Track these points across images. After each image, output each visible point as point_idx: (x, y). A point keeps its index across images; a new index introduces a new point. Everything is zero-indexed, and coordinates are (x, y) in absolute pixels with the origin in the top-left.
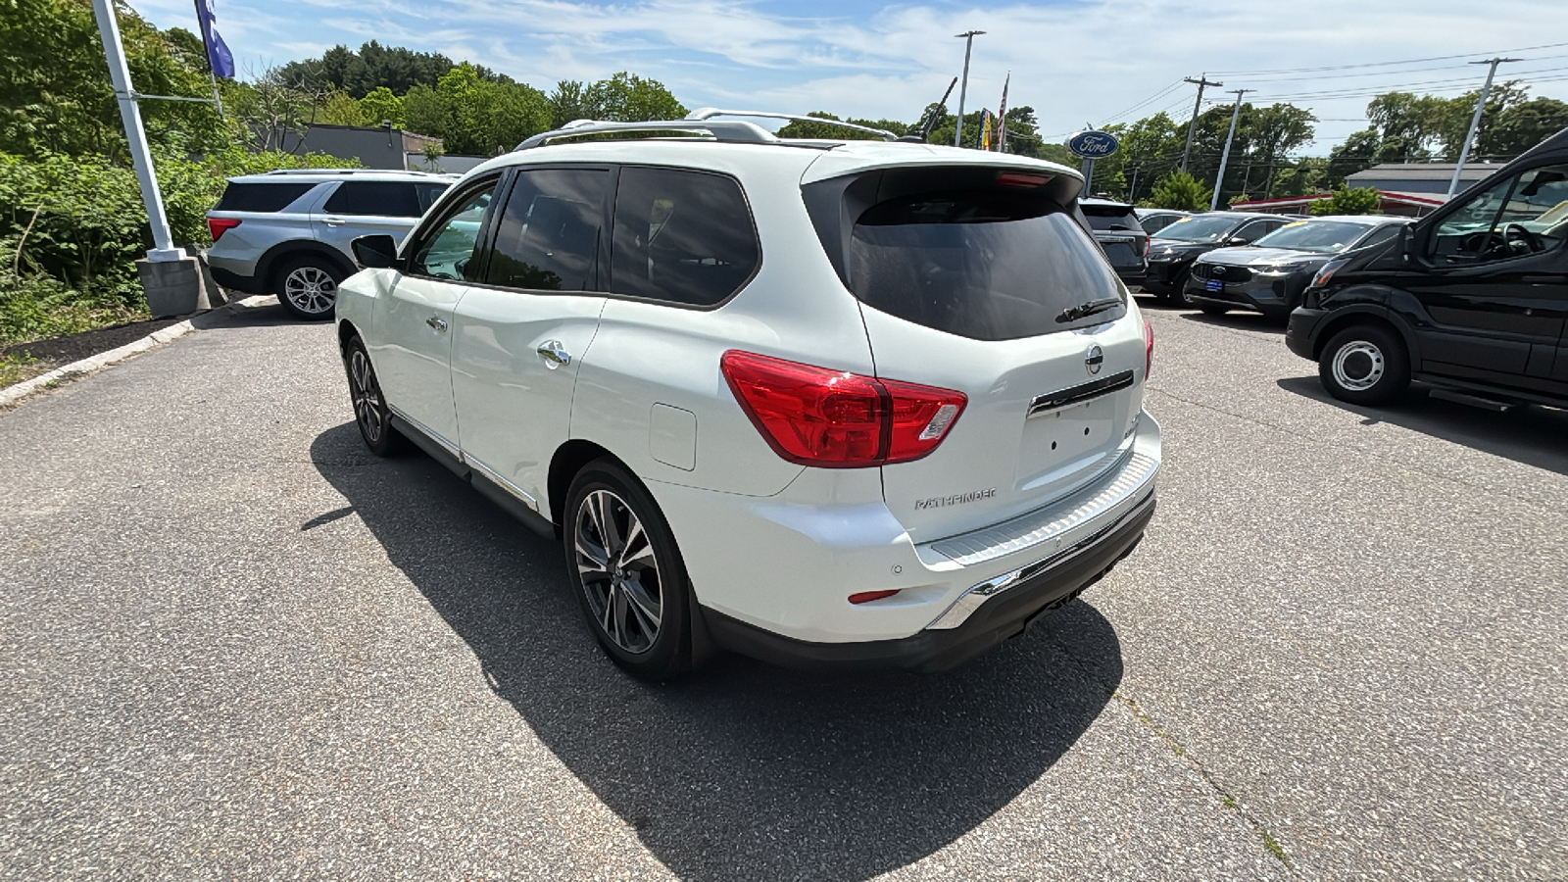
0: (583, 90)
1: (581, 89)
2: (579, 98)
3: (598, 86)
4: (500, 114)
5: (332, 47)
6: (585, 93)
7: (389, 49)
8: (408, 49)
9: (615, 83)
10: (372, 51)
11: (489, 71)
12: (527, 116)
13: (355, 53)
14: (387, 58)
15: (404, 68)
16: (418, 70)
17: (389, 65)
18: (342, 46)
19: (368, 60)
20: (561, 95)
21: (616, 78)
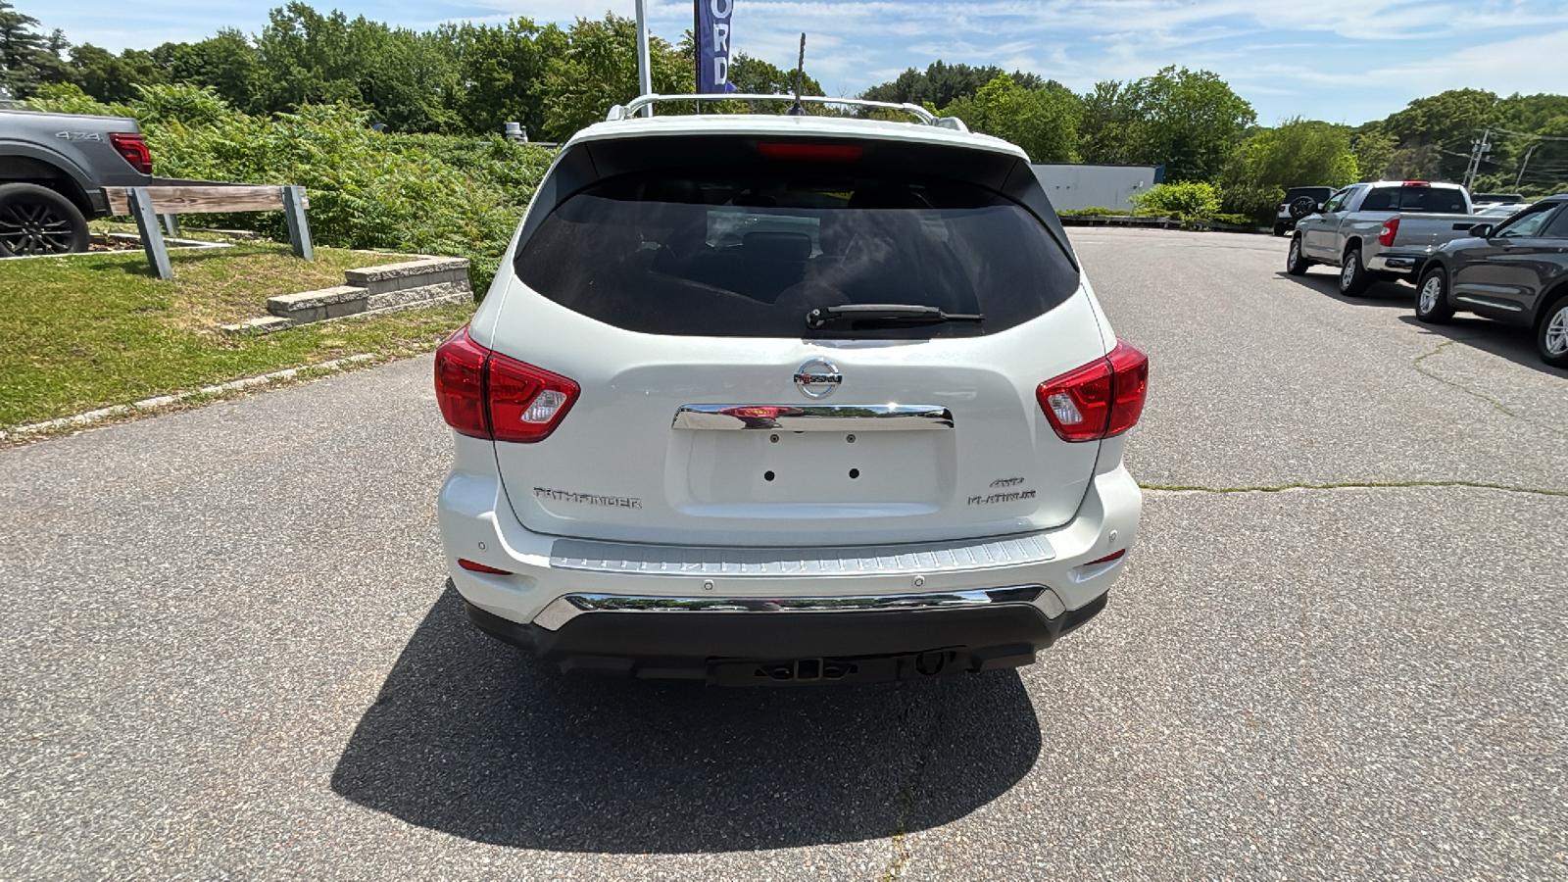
0: (1121, 89)
1: (1120, 87)
2: (1115, 98)
3: (1140, 83)
4: (1027, 120)
5: (905, 71)
6: (1124, 92)
7: (951, 67)
8: (967, 65)
9: (1159, 79)
10: (937, 70)
11: (1038, 78)
12: (1054, 120)
13: (923, 74)
14: (947, 74)
15: (960, 83)
16: (971, 84)
17: (948, 82)
18: (913, 68)
19: (931, 80)
20: (1096, 96)
21: (1161, 72)
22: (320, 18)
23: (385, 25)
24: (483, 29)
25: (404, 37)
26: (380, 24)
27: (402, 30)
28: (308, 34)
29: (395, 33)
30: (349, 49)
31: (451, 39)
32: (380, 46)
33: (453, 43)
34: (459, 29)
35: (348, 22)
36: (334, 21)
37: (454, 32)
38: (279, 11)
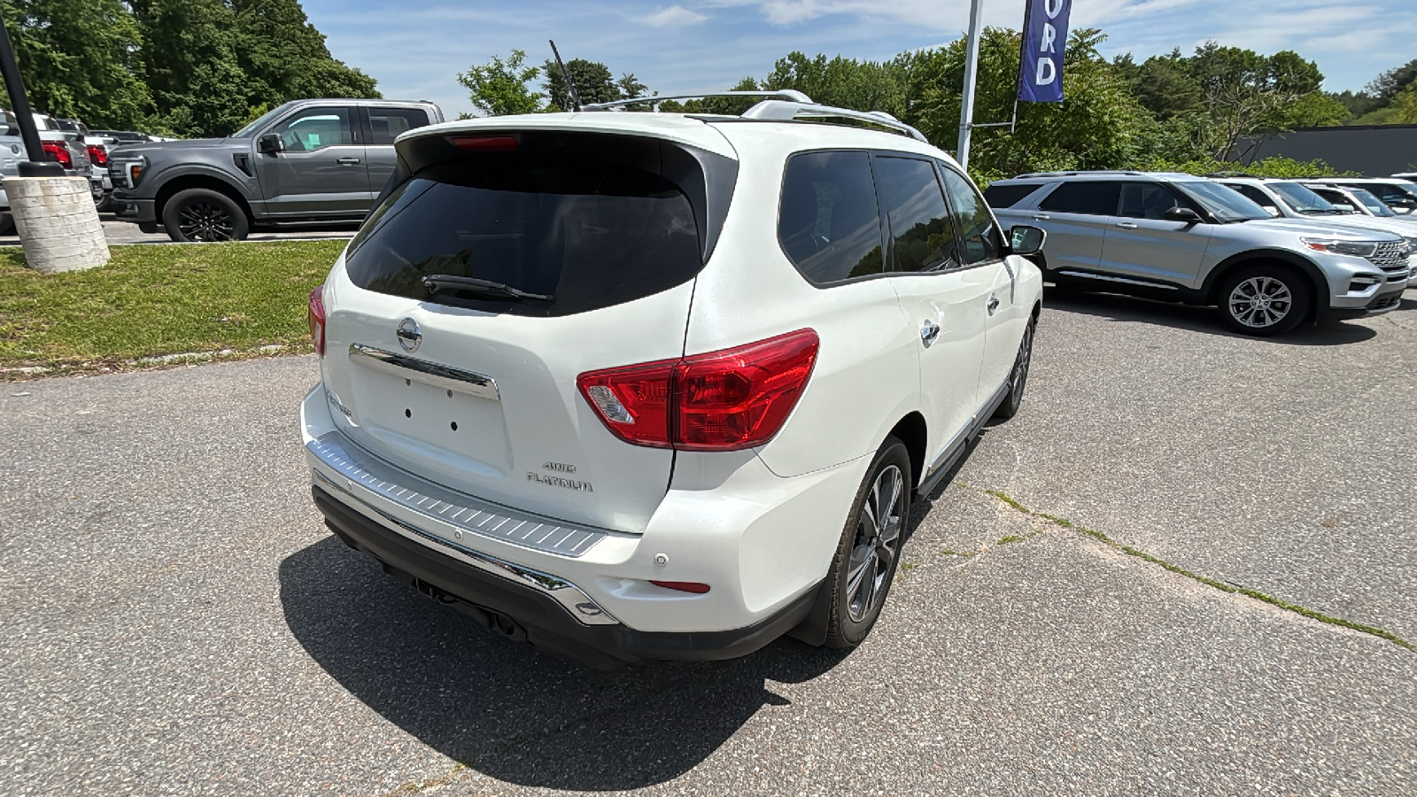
22: (808, 62)
23: (854, 61)
24: (930, 54)
25: (868, 70)
26: (851, 60)
27: (868, 63)
28: (798, 75)
29: (861, 66)
30: (823, 83)
31: (904, 66)
32: (847, 78)
33: (906, 68)
34: (913, 56)
35: (828, 62)
36: (817, 63)
37: (908, 59)
38: (783, 60)
